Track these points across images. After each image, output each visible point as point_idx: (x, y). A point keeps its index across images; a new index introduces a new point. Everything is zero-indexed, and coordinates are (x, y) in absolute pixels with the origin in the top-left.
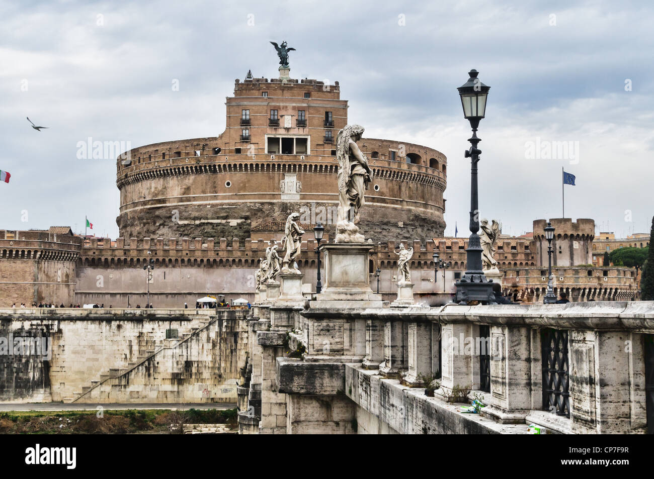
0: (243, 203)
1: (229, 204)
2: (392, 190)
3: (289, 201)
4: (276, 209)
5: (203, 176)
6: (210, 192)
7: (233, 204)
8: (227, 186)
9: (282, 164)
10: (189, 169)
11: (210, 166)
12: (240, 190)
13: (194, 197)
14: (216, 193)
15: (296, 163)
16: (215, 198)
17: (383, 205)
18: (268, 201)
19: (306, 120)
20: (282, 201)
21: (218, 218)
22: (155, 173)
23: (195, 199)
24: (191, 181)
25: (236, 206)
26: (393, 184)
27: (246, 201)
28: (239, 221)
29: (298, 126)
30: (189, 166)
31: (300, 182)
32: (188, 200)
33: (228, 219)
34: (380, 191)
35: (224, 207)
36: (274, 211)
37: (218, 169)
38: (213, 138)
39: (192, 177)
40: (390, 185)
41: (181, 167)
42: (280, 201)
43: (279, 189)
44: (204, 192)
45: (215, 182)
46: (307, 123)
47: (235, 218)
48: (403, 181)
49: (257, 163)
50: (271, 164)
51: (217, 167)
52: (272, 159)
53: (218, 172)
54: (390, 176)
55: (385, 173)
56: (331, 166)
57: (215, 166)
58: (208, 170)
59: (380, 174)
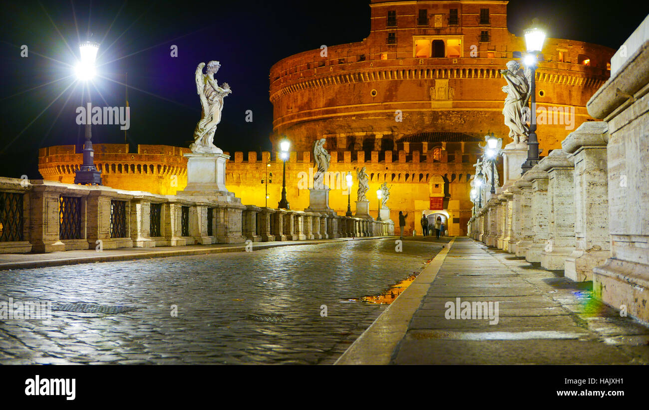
0: (390, 113)
1: (375, 115)
2: (560, 96)
3: (440, 110)
4: (426, 119)
6: (355, 103)
7: (378, 115)
8: (372, 96)
9: (432, 69)
10: (334, 78)
11: (354, 74)
12: (385, 100)
13: (339, 109)
14: (361, 104)
15: (447, 67)
16: (361, 108)
18: (418, 110)
19: (459, 19)
20: (433, 110)
21: (363, 131)
22: (301, 84)
23: (340, 111)
24: (336, 92)
25: (382, 116)
26: (562, 88)
27: (393, 111)
28: (386, 133)
30: (334, 75)
31: (453, 89)
32: (335, 112)
33: (374, 131)
34: (546, 96)
35: (369, 118)
36: (423, 121)
37: (362, 77)
39: (337, 87)
40: (558, 90)
41: (325, 77)
42: (430, 110)
43: (430, 98)
44: (348, 103)
45: (360, 91)
46: (460, 22)
47: (381, 130)
48: (574, 86)
49: (404, 69)
50: (420, 69)
51: (362, 75)
52: (421, 64)
53: (363, 80)
54: (558, 79)
55: (551, 76)
56: (488, 71)
57: (359, 74)
58: (353, 78)
59: (546, 78)
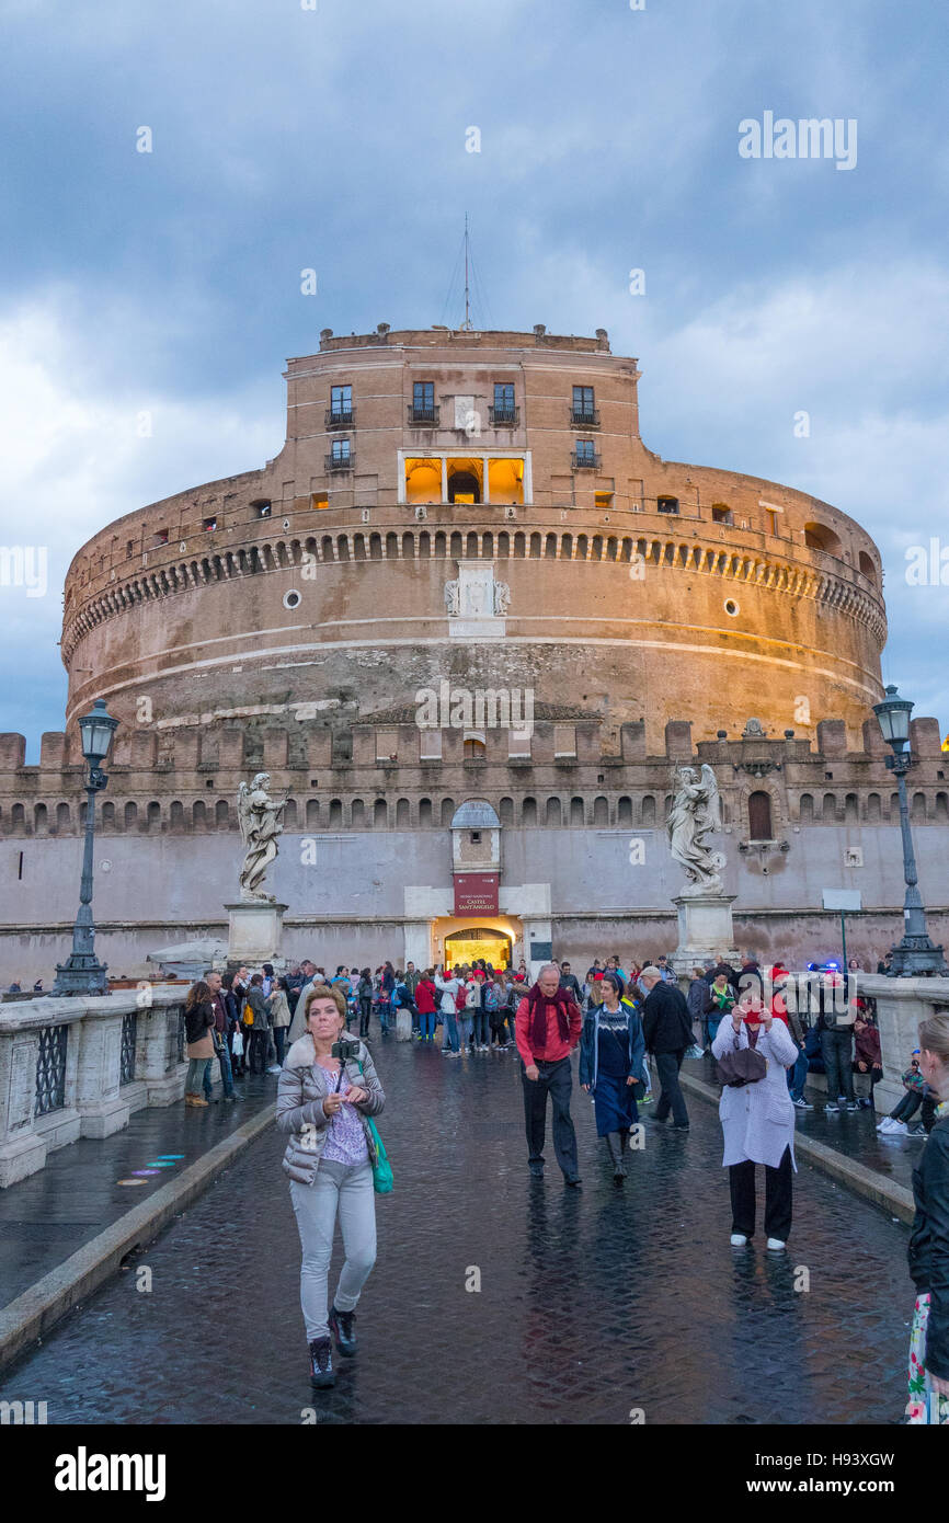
0: (336, 651)
1: (292, 657)
2: (773, 617)
3: (473, 641)
4: (435, 664)
5: (224, 586)
6: (243, 629)
7: (305, 656)
8: (288, 606)
9: (449, 531)
10: (188, 570)
11: (242, 553)
12: (325, 614)
13: (200, 649)
14: (259, 629)
15: (490, 529)
16: (257, 643)
17: (753, 656)
18: (410, 642)
19: (518, 408)
20: (453, 641)
21: (262, 701)
22: (111, 600)
23: (202, 652)
24: (194, 605)
25: (315, 660)
26: (775, 600)
27: (344, 644)
28: (323, 705)
29: (496, 426)
30: (188, 563)
31: (506, 586)
32: (186, 658)
33: (294, 701)
34: (741, 616)
35: (279, 666)
36: (427, 671)
37: (262, 560)
38: (250, 474)
39: (197, 593)
40: (767, 602)
41: (167, 569)
42: (444, 641)
43: (441, 606)
44: (226, 631)
45: (256, 598)
46: (521, 415)
47: (312, 696)
48: (799, 598)
49: (374, 530)
50: (417, 532)
51: (260, 553)
52: (421, 519)
53: (264, 567)
54: (766, 576)
55: (752, 565)
56: (597, 539)
57: (254, 550)
58: (237, 565)
59: (739, 568)
